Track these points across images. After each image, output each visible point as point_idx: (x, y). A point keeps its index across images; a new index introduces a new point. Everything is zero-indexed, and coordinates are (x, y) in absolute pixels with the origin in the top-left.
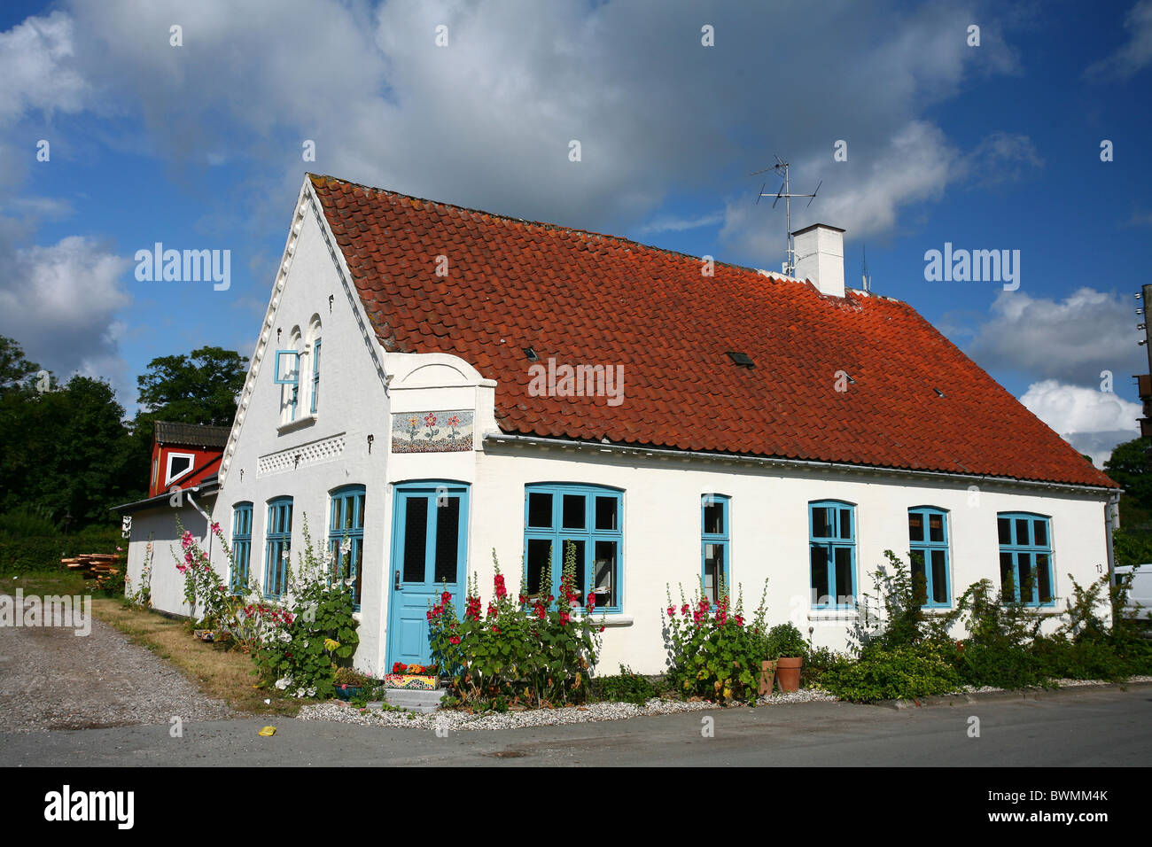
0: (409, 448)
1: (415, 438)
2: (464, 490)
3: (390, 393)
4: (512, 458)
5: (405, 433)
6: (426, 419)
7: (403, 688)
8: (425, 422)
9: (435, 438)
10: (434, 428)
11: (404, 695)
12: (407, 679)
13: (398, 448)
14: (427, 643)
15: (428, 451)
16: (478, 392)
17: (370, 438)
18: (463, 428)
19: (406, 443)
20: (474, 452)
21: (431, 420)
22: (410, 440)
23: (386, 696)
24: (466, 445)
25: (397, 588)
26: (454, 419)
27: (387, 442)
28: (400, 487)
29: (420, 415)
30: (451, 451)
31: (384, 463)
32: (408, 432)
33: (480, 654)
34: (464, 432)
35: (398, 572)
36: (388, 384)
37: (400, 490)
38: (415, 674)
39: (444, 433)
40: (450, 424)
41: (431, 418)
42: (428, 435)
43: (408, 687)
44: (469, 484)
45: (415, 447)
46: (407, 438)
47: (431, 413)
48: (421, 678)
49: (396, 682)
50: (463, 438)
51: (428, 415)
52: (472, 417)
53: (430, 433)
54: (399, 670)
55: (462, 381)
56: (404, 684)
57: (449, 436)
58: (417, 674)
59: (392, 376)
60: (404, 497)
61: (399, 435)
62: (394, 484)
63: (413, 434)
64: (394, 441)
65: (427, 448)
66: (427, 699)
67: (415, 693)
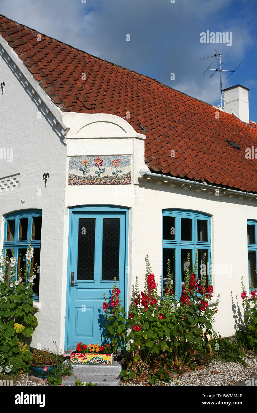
0: (82, 182)
1: (87, 174)
2: (125, 213)
3: (66, 141)
4: (155, 191)
5: (79, 171)
6: (95, 161)
7: (86, 364)
8: (94, 163)
9: (102, 175)
10: (102, 167)
11: (87, 370)
12: (89, 357)
13: (74, 181)
14: (97, 325)
15: (97, 184)
16: (135, 142)
17: (46, 175)
18: (124, 168)
19: (80, 178)
20: (132, 185)
21: (99, 162)
22: (83, 176)
23: (73, 371)
24: (126, 180)
25: (72, 285)
26: (117, 161)
27: (65, 177)
28: (75, 210)
29: (90, 158)
30: (115, 184)
31: (63, 192)
32: (81, 170)
33: (151, 337)
34: (124, 170)
35: (73, 273)
36: (65, 135)
37: (74, 213)
38: (95, 352)
39: (109, 171)
40: (113, 165)
41: (99, 160)
42: (97, 172)
43: (89, 363)
44: (128, 208)
45: (87, 181)
46: (80, 174)
47: (99, 156)
48: (101, 356)
49: (80, 359)
50: (124, 175)
51: (96, 158)
52: (130, 160)
53: (99, 171)
54: (81, 349)
55: (123, 134)
56: (86, 361)
57: (113, 173)
58: (97, 353)
59: (69, 129)
60: (77, 217)
61: (74, 172)
62: (70, 208)
63: (85, 172)
64: (70, 176)
65: (96, 182)
66: (107, 372)
67: (96, 368)
